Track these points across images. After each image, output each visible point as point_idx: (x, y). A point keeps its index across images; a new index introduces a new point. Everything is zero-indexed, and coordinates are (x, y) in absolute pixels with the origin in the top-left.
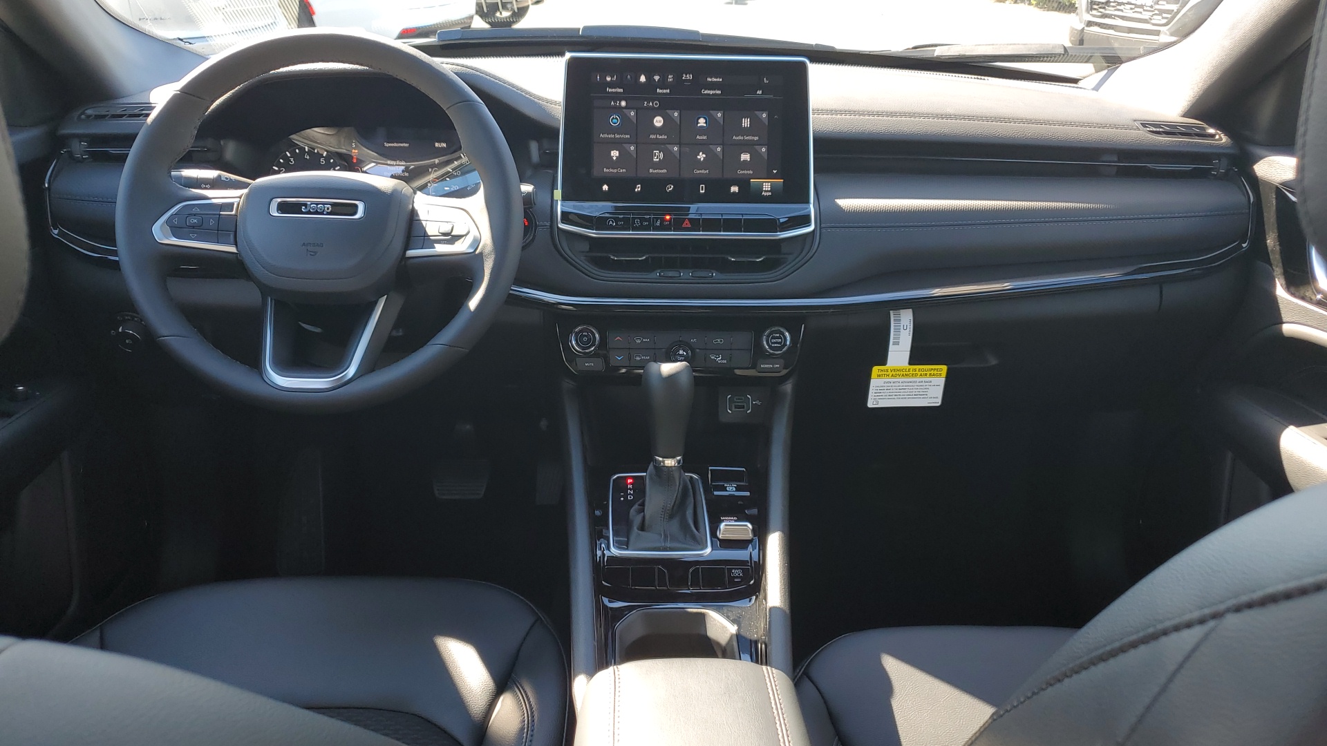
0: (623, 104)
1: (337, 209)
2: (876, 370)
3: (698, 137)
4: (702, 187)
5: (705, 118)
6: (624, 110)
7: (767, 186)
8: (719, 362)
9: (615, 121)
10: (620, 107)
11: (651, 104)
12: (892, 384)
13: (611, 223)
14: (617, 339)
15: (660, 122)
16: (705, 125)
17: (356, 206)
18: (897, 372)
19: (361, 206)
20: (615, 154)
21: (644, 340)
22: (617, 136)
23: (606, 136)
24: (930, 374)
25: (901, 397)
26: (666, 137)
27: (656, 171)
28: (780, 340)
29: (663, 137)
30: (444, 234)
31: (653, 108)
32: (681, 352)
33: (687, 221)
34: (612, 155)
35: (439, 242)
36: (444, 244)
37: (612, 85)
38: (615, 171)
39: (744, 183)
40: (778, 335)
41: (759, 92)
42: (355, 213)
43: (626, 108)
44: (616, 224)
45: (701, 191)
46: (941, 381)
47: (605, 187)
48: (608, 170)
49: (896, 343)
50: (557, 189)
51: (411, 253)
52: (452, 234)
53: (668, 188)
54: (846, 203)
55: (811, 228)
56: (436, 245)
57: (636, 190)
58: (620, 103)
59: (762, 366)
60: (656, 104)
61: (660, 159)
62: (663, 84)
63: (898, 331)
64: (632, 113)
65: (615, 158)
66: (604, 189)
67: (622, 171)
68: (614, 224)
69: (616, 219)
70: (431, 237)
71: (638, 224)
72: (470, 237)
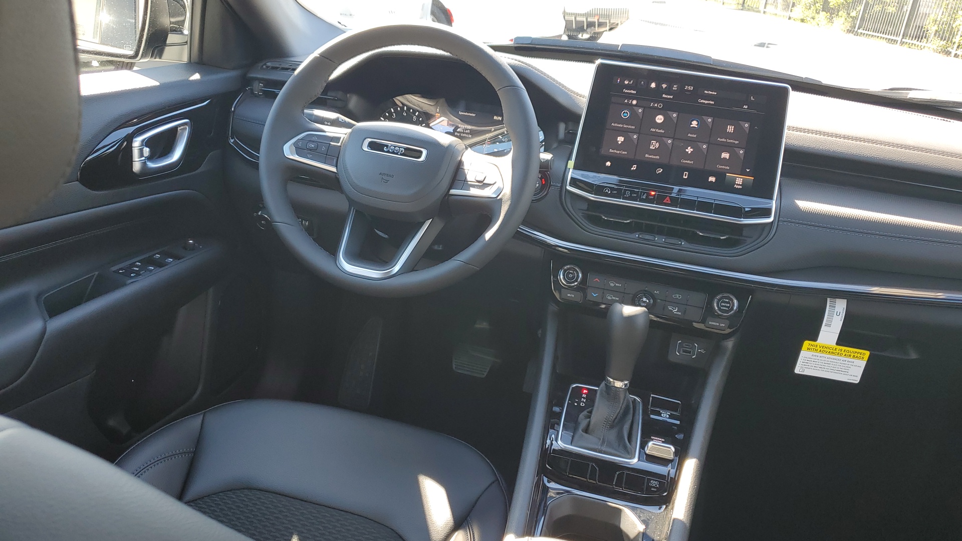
0: (634, 102)
1: (408, 152)
2: (806, 344)
3: (689, 135)
4: (686, 174)
5: (698, 121)
6: (634, 107)
7: (739, 181)
8: (675, 313)
9: (626, 114)
10: (631, 105)
11: (656, 105)
12: (819, 358)
13: (607, 191)
14: (595, 280)
15: (661, 119)
16: (697, 126)
17: (421, 152)
18: (825, 349)
19: (425, 152)
20: (621, 139)
21: (617, 285)
22: (625, 126)
23: (616, 125)
24: (854, 356)
25: (825, 370)
26: (663, 132)
27: (650, 156)
28: (729, 305)
29: (661, 131)
30: (478, 181)
31: (657, 108)
32: (645, 299)
33: (668, 199)
34: (618, 140)
35: (474, 186)
36: (477, 188)
37: (628, 87)
38: (618, 152)
39: (720, 176)
40: (728, 300)
41: (745, 107)
42: (419, 157)
43: (636, 105)
44: (611, 192)
45: (684, 177)
46: (863, 364)
47: (608, 163)
48: (612, 151)
49: (828, 325)
50: (571, 160)
51: (453, 191)
52: (484, 182)
53: (658, 171)
54: (805, 205)
55: (771, 220)
56: (471, 188)
57: (632, 169)
58: (632, 102)
59: (710, 323)
60: (660, 106)
61: (655, 148)
62: (668, 91)
63: (831, 315)
64: (640, 111)
65: (620, 143)
66: (607, 165)
67: (623, 153)
68: (609, 192)
69: (612, 189)
70: (468, 182)
71: (628, 195)
72: (496, 186)
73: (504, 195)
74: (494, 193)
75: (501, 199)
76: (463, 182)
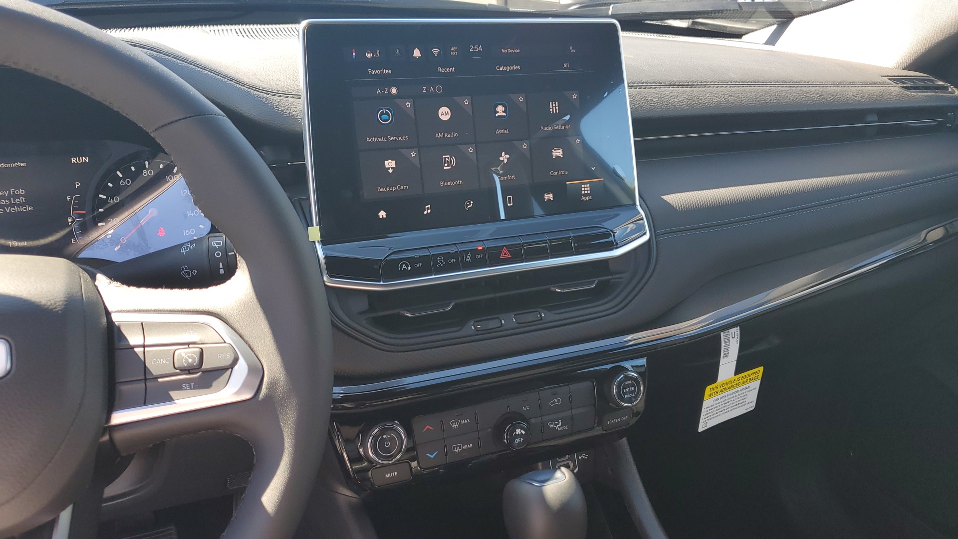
0: (394, 91)
2: (708, 390)
3: (497, 131)
4: (510, 198)
5: (504, 105)
6: (396, 101)
7: (586, 189)
8: (559, 429)
9: (385, 117)
10: (391, 96)
11: (432, 89)
12: (720, 400)
13: (404, 267)
14: (426, 427)
15: (446, 114)
16: (505, 114)
18: (729, 385)
20: (390, 164)
21: (463, 422)
22: (392, 139)
23: (375, 139)
24: (750, 379)
25: (725, 411)
26: (456, 135)
27: (448, 183)
28: (633, 388)
29: (454, 135)
30: (188, 370)
31: (435, 95)
32: (518, 431)
33: (505, 250)
34: (387, 166)
35: (178, 386)
36: (190, 388)
37: (374, 64)
38: (393, 189)
39: (558, 187)
40: (630, 382)
41: (566, 66)
43: (398, 97)
44: (412, 268)
45: (509, 205)
46: (756, 384)
47: (382, 214)
48: (383, 190)
49: (726, 355)
50: (312, 225)
51: (119, 418)
52: (203, 367)
53: (467, 205)
55: (646, 238)
56: (171, 393)
57: (425, 213)
58: (389, 91)
59: (609, 422)
60: (438, 89)
61: (452, 166)
62: (444, 59)
63: (727, 341)
64: (408, 105)
65: (391, 171)
66: (381, 217)
67: (402, 188)
68: (409, 268)
69: (412, 261)
70: (160, 380)
71: (442, 263)
72: (241, 369)
74: (245, 386)
76: (144, 385)
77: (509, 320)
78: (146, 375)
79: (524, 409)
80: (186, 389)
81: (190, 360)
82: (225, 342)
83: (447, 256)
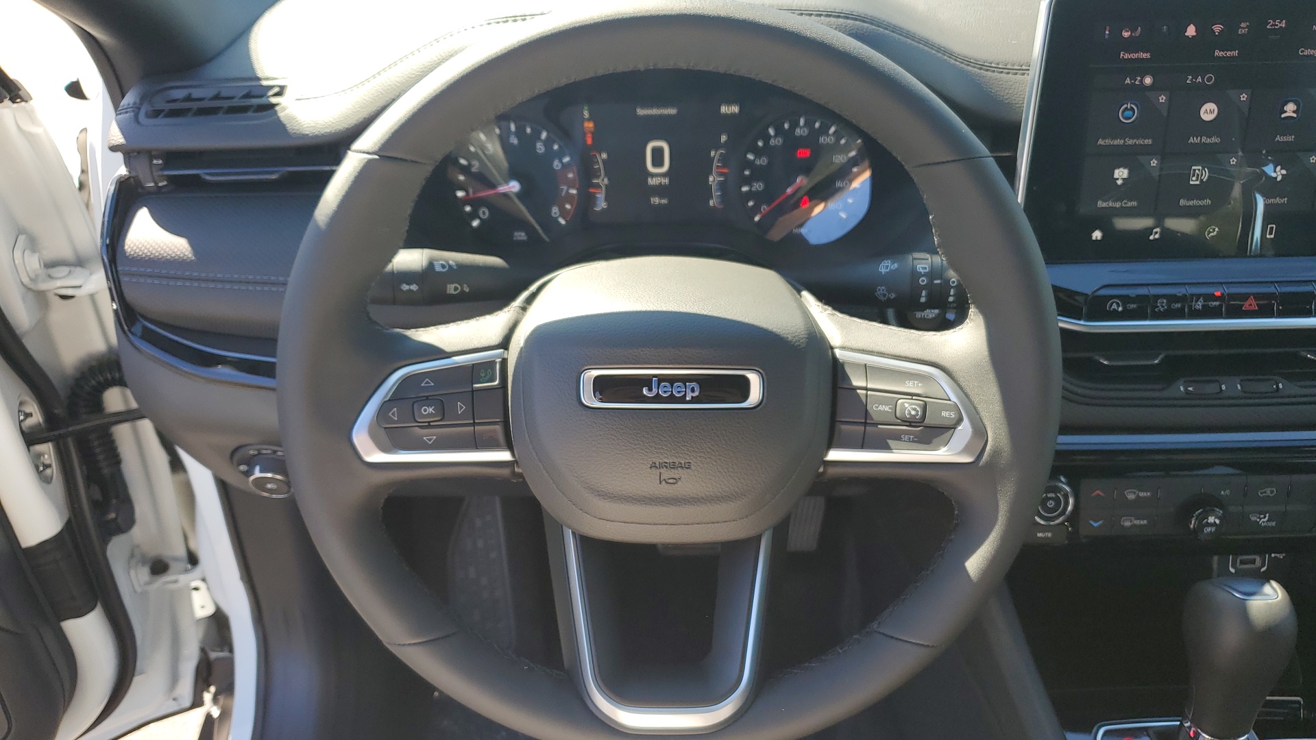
0: (1148, 80)
3: (1278, 138)
4: (1272, 228)
5: (1297, 103)
6: (1148, 93)
8: (1263, 525)
9: (1128, 113)
10: (1142, 87)
11: (1199, 79)
13: (1114, 306)
14: (1097, 490)
15: (1212, 112)
16: (1295, 115)
19: (754, 379)
20: (1121, 174)
21: (1141, 494)
22: (1130, 142)
23: (1108, 142)
26: (1219, 140)
27: (1191, 203)
29: (1214, 139)
30: (910, 422)
31: (1202, 86)
33: (1251, 300)
34: (1116, 176)
35: (897, 437)
36: (909, 440)
37: (1130, 45)
38: (1118, 205)
42: (745, 395)
43: (1151, 88)
44: (1125, 308)
45: (1267, 236)
47: (1097, 235)
48: (1105, 205)
51: (834, 455)
52: (926, 422)
53: (1210, 232)
56: (890, 442)
57: (1152, 238)
58: (1141, 81)
60: (1210, 79)
61: (1202, 180)
62: (1227, 39)
64: (1163, 99)
65: (1119, 182)
66: (1094, 238)
67: (1130, 204)
68: (1120, 309)
69: (1125, 299)
70: (879, 426)
71: (1163, 307)
72: (965, 428)
73: (996, 453)
74: (966, 450)
75: (991, 465)
76: (863, 428)
77: (1232, 386)
78: (866, 419)
79: (1222, 493)
80: (905, 441)
81: (913, 413)
82: (950, 400)
83: (1172, 298)
